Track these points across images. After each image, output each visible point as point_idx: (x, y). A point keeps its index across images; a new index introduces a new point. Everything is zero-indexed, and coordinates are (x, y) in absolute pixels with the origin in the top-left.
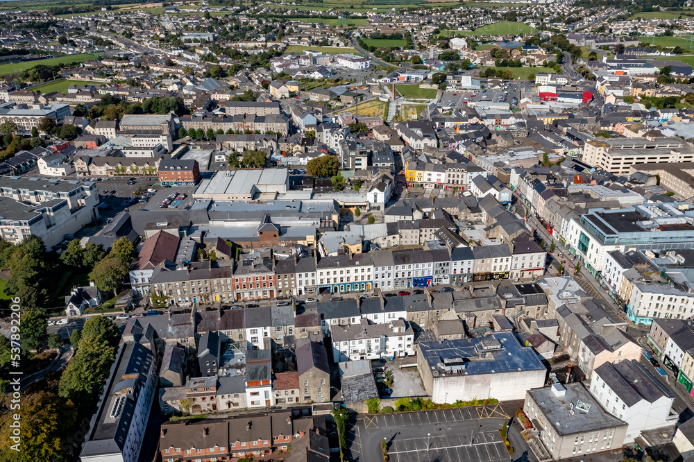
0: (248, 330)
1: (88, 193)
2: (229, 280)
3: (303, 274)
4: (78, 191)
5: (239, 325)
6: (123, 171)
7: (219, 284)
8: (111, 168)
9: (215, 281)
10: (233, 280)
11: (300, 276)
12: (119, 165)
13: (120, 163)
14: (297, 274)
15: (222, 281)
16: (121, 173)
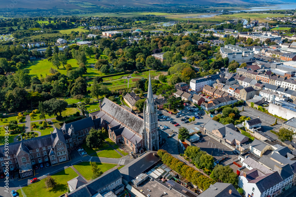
0: (243, 82)
1: (251, 54)
2: (256, 76)
3: (278, 81)
4: (248, 52)
5: (242, 80)
6: (275, 56)
7: (253, 76)
8: (271, 54)
9: (252, 75)
10: (257, 76)
11: (277, 82)
12: (274, 54)
13: (275, 53)
14: (276, 81)
15: (254, 75)
16: (274, 56)
